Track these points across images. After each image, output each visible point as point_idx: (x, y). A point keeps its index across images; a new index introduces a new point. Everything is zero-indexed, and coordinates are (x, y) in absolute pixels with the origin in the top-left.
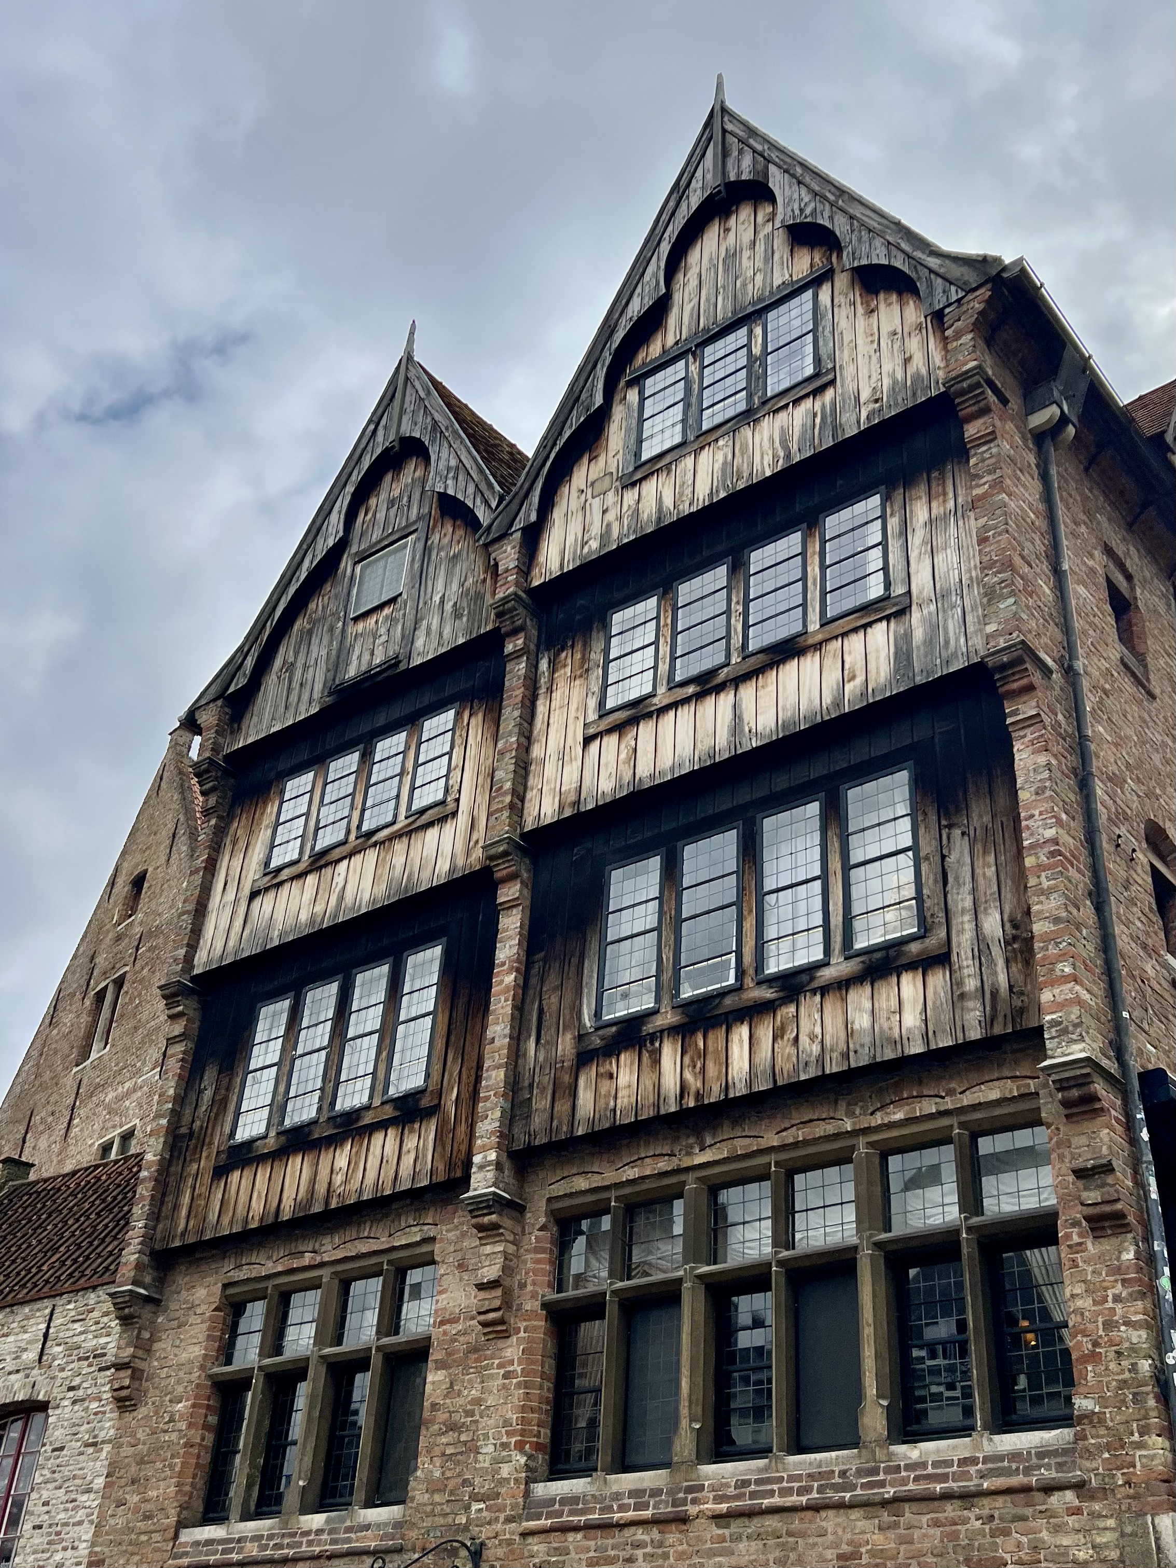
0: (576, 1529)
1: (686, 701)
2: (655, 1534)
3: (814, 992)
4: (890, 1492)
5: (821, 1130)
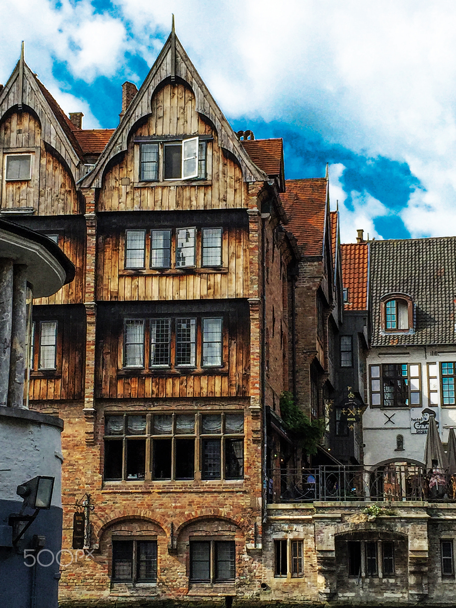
0: (119, 493)
1: (156, 275)
2: (141, 495)
3: (192, 375)
4: (202, 490)
5: (188, 408)
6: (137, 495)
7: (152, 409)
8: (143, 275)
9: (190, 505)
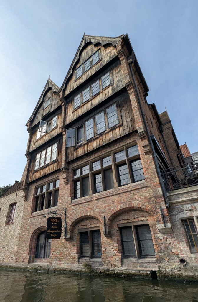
0: (77, 204)
2: (88, 203)
3: (104, 134)
4: (119, 193)
5: (106, 152)
6: (86, 204)
7: (90, 159)
8: (80, 107)
9: (113, 203)
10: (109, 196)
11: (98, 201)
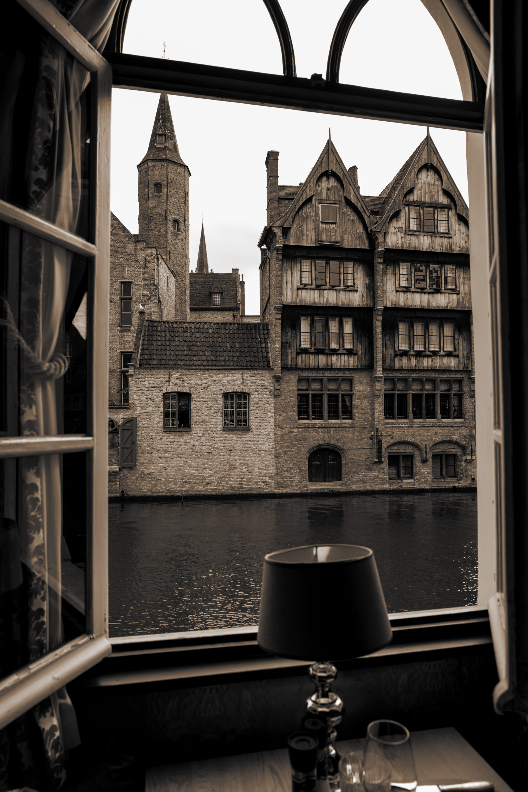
0: (395, 427)
1: (418, 292)
2: (408, 428)
3: (438, 356)
4: (442, 425)
5: (433, 376)
6: (405, 428)
7: (413, 376)
8: (410, 292)
9: (436, 434)
10: (432, 426)
11: (420, 428)
